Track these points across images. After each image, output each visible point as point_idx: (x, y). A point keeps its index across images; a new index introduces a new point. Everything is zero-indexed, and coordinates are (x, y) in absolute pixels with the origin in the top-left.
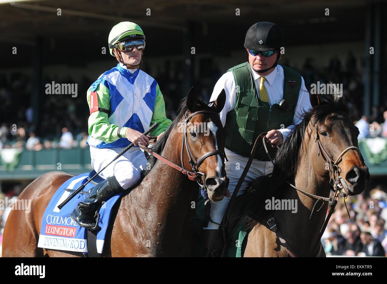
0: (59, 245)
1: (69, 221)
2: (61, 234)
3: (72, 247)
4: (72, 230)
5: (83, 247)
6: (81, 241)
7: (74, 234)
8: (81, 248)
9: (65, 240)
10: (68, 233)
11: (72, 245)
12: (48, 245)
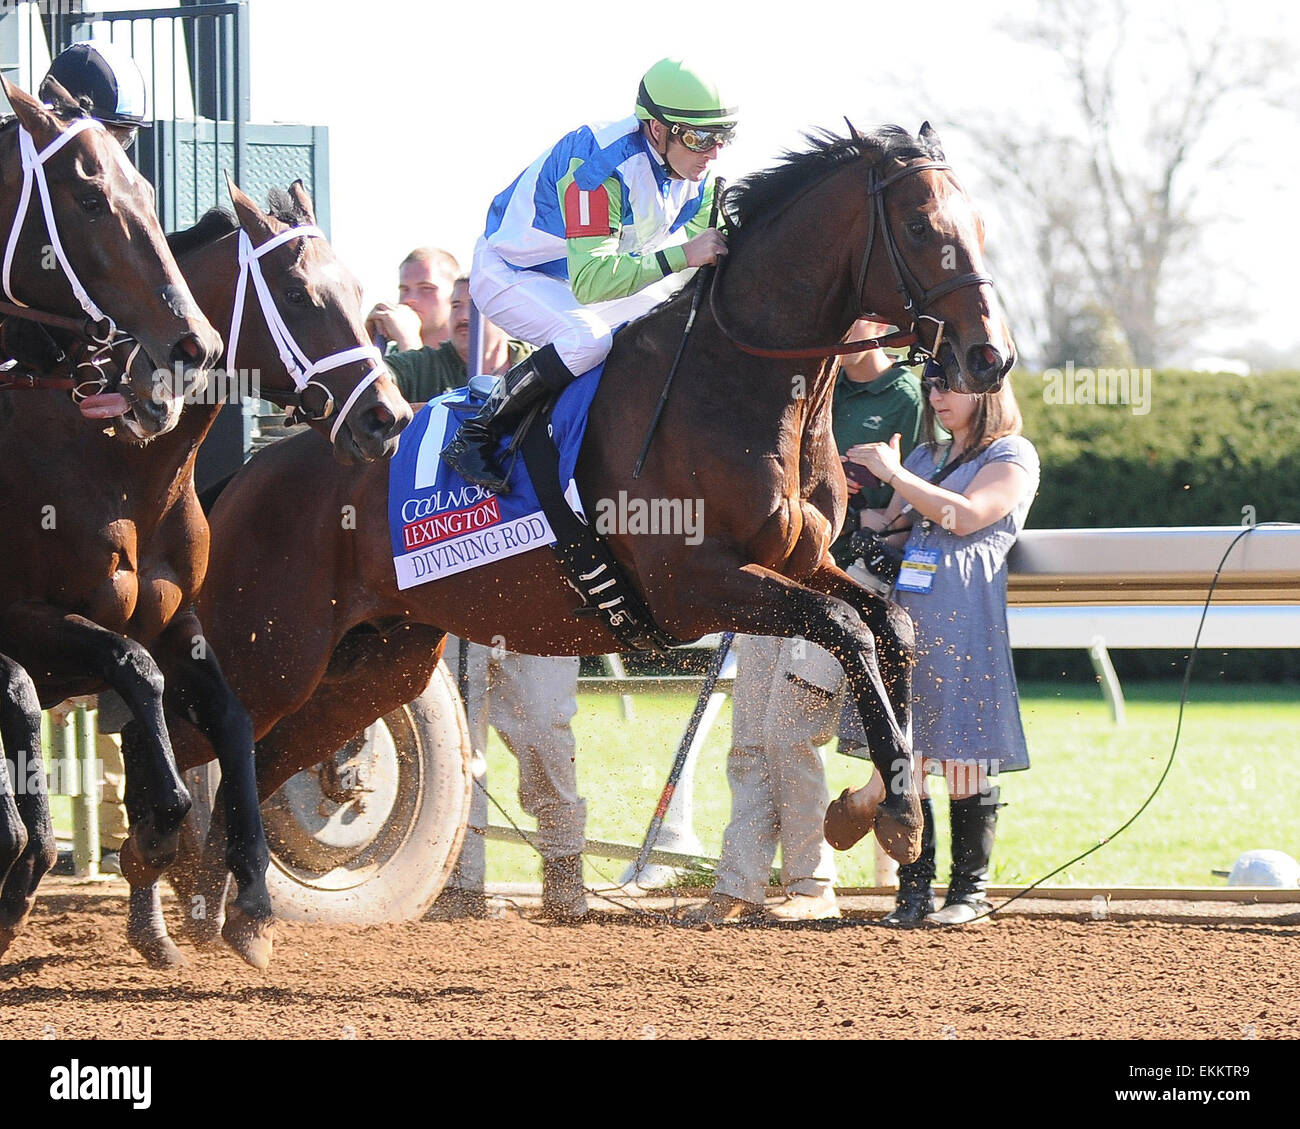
0: (466, 557)
1: (472, 493)
2: (459, 528)
3: (511, 543)
4: (485, 507)
5: (539, 532)
6: (530, 521)
7: (495, 515)
8: (537, 538)
9: (477, 541)
10: (480, 519)
11: (509, 540)
12: (430, 572)
